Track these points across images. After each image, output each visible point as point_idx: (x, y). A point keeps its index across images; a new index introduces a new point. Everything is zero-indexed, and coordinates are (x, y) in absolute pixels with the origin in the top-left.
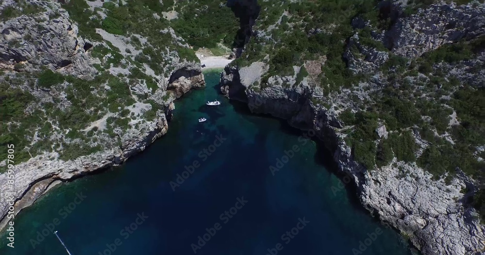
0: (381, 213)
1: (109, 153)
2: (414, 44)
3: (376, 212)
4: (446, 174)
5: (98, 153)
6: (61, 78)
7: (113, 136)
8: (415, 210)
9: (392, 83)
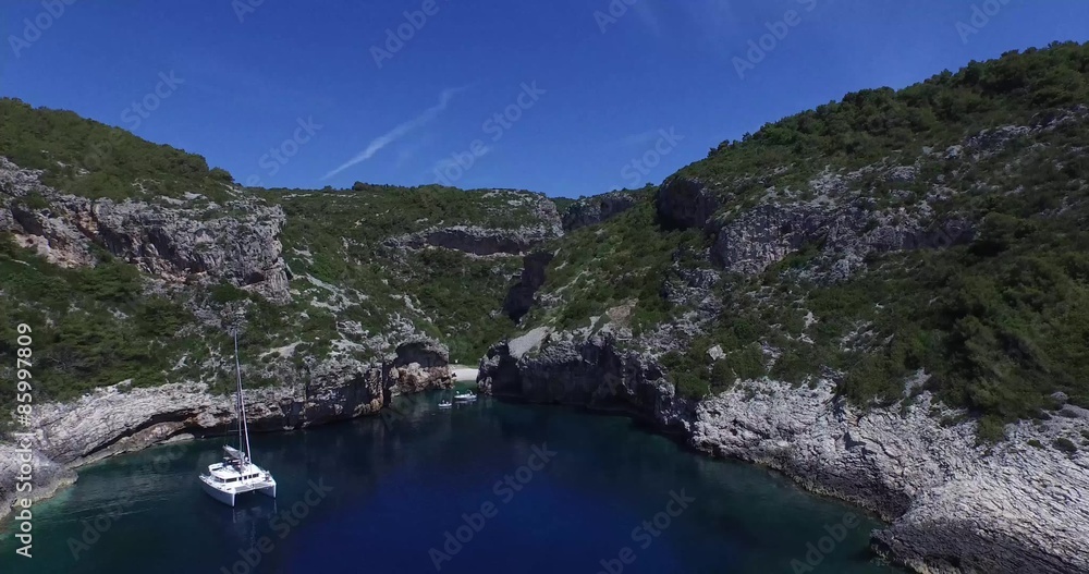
0: (722, 446)
1: (288, 392)
2: (750, 257)
3: (715, 446)
4: (809, 378)
5: (271, 388)
6: (245, 294)
7: (300, 366)
8: (773, 430)
9: (729, 305)
